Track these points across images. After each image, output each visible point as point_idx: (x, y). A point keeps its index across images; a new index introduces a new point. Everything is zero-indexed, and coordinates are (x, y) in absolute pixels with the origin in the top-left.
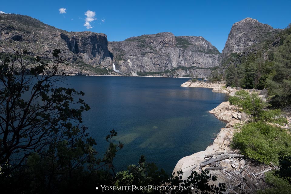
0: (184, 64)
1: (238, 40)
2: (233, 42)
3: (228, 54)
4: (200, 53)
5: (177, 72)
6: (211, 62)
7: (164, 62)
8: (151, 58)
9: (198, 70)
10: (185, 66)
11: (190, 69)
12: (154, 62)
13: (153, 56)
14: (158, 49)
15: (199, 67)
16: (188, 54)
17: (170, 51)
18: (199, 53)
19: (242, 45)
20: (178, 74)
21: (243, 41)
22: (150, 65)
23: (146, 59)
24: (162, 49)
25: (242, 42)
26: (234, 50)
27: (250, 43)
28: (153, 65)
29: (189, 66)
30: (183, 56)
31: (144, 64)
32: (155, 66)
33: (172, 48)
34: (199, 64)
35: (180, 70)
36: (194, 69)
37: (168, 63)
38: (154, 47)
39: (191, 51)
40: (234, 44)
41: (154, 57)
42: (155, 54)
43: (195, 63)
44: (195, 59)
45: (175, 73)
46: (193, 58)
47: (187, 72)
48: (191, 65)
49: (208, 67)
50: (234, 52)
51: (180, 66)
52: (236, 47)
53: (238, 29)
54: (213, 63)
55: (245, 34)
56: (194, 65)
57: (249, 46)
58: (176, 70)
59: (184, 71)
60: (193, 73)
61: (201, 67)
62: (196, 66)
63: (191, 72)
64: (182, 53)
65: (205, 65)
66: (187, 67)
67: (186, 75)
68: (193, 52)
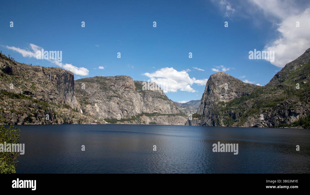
0: (146, 110)
1: (221, 90)
2: (218, 92)
3: (216, 103)
4: (160, 99)
6: (170, 108)
7: (129, 107)
8: (118, 103)
9: (161, 116)
10: (147, 112)
11: (154, 116)
12: (121, 108)
13: (119, 101)
14: (120, 93)
15: (161, 113)
16: (149, 99)
17: (132, 95)
18: (158, 99)
19: (226, 95)
20: (144, 121)
22: (118, 111)
23: (114, 103)
24: (124, 94)
25: (226, 93)
26: (220, 99)
28: (121, 111)
29: (152, 112)
30: (144, 102)
31: (112, 110)
32: (122, 112)
33: (133, 93)
34: (160, 110)
35: (144, 116)
36: (157, 116)
37: (132, 108)
38: (116, 91)
39: (151, 97)
40: (219, 94)
41: (121, 102)
42: (120, 98)
43: (157, 109)
44: (156, 105)
45: (141, 119)
46: (154, 104)
47: (151, 119)
48: (153, 111)
50: (221, 101)
51: (143, 112)
52: (222, 97)
53: (218, 81)
54: (172, 109)
56: (156, 111)
57: (233, 97)
58: (140, 117)
59: (148, 117)
60: (158, 120)
61: (162, 113)
62: (158, 112)
63: (155, 119)
64: (142, 98)
65: (165, 111)
66: (149, 113)
67: (152, 122)
68: (153, 97)
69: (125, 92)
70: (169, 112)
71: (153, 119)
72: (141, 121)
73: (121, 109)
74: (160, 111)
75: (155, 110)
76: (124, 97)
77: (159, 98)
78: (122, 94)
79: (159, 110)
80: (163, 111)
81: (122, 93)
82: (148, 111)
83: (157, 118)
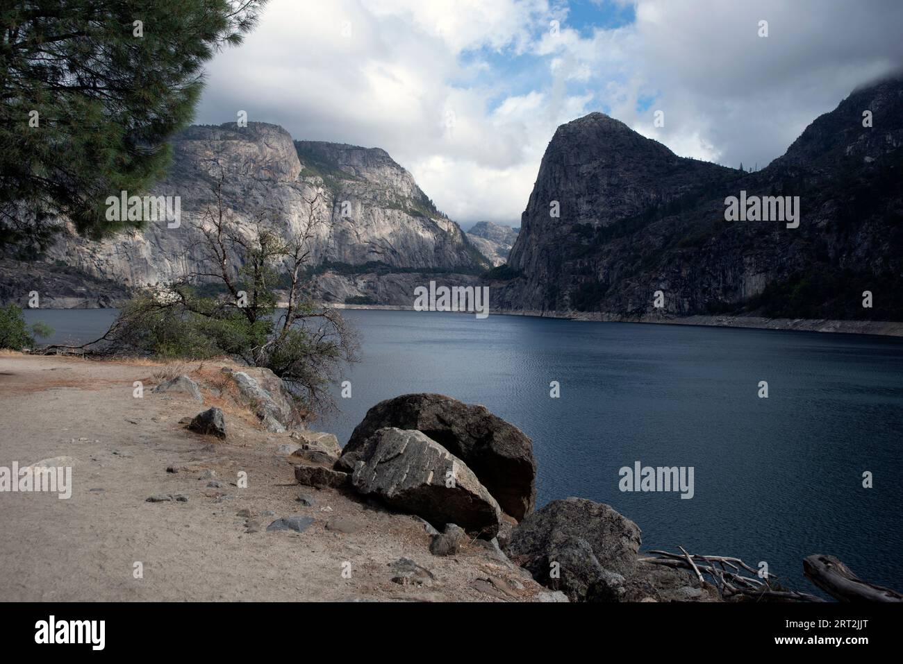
0: (340, 252)
1: (587, 183)
2: (573, 188)
3: (564, 229)
4: (394, 212)
5: (323, 285)
9: (395, 275)
10: (343, 261)
11: (367, 273)
14: (238, 190)
15: (395, 264)
16: (352, 212)
17: (283, 198)
18: (389, 212)
19: (602, 199)
20: (329, 293)
21: (605, 187)
24: (253, 192)
25: (603, 192)
26: (579, 215)
27: (626, 197)
28: (235, 255)
29: (359, 261)
30: (334, 223)
31: (202, 251)
32: (243, 260)
33: (291, 189)
34: (394, 252)
35: (329, 275)
36: (379, 275)
38: (222, 180)
39: (360, 204)
40: (578, 196)
43: (380, 251)
44: (377, 235)
45: (315, 287)
46: (369, 230)
47: (356, 284)
48: (364, 257)
49: (422, 264)
50: (583, 221)
51: (326, 259)
52: (585, 208)
53: (580, 147)
54: (440, 250)
55: (607, 166)
56: (375, 258)
57: (626, 207)
58: (314, 276)
59: (346, 280)
60: (381, 288)
61: (400, 264)
62: (383, 261)
63: (372, 284)
64: (325, 207)
65: (412, 257)
66: (352, 262)
67: (356, 297)
68: (367, 206)
69: (259, 185)
70: (426, 261)
71: (361, 284)
72: (314, 291)
73: (238, 251)
74: (392, 256)
75: (374, 252)
76: (253, 205)
77: (389, 207)
78: (246, 193)
79: (388, 253)
80: (406, 255)
81: (244, 191)
82: (347, 257)
83: (379, 283)
